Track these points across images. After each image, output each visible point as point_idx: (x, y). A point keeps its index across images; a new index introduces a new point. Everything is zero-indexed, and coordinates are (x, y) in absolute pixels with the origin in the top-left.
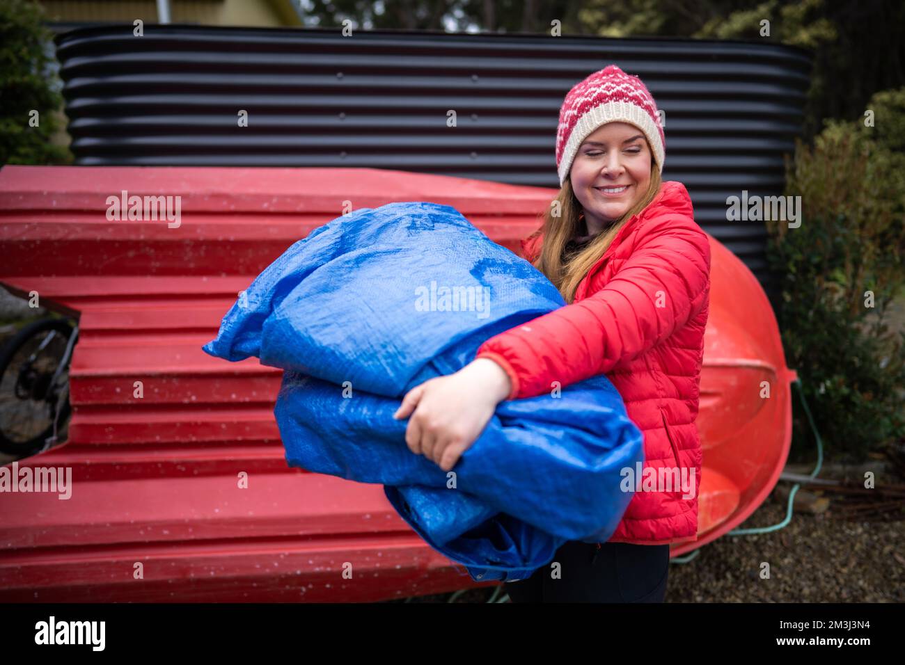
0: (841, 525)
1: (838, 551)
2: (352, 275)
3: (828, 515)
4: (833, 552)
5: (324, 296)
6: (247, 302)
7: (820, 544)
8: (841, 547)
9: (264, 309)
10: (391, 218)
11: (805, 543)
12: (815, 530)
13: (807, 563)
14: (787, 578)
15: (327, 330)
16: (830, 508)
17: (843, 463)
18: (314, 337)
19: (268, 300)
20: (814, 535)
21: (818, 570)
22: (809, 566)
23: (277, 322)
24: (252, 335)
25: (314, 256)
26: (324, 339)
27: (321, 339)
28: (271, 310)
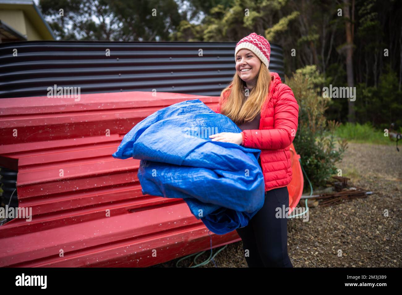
0: (324, 209)
1: (326, 216)
2: (162, 127)
3: (319, 206)
4: (324, 217)
5: (153, 134)
6: (128, 138)
7: (320, 215)
8: (326, 215)
9: (133, 140)
10: (175, 109)
11: (315, 216)
12: (316, 211)
13: (317, 221)
14: (312, 227)
15: (156, 144)
16: (319, 204)
17: (320, 190)
18: (152, 146)
19: (135, 137)
20: (317, 213)
21: (321, 222)
22: (318, 222)
23: (138, 143)
24: (129, 149)
25: (150, 122)
26: (155, 147)
27: (154, 147)
28: (136, 140)
